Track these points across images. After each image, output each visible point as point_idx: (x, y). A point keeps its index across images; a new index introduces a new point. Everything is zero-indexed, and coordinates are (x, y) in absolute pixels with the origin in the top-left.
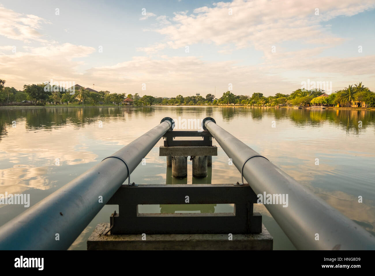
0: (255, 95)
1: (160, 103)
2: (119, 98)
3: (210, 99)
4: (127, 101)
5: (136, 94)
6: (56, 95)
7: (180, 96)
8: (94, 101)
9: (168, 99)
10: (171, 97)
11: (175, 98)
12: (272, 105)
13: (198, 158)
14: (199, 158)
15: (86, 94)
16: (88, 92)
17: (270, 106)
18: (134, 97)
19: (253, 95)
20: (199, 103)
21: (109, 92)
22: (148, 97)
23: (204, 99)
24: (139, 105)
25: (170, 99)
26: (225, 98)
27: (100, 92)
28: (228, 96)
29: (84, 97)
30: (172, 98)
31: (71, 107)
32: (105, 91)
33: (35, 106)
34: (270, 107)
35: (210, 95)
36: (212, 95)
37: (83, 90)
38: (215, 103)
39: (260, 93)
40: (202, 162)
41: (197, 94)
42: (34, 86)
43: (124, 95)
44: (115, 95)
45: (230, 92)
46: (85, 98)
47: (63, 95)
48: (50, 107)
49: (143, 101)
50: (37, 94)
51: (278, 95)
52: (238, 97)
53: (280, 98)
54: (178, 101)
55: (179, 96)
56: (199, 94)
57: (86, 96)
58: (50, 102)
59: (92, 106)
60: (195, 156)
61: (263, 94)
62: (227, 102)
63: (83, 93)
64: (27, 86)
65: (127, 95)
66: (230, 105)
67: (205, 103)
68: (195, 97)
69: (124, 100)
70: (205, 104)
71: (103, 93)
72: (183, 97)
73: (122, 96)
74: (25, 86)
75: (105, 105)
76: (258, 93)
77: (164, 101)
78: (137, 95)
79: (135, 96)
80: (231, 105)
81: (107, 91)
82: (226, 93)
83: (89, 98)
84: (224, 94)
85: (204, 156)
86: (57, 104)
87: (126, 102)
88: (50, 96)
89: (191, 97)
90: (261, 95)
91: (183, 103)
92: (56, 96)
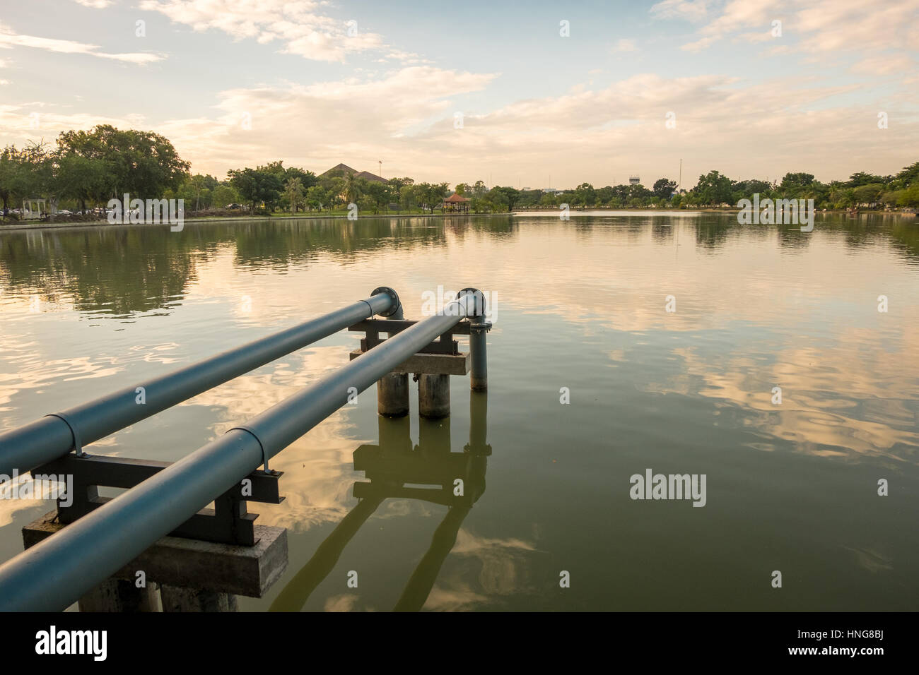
0: (790, 179)
1: (536, 203)
2: (433, 195)
3: (664, 192)
4: (454, 200)
5: (478, 182)
6: (295, 190)
7: (585, 185)
8: (376, 202)
9: (557, 192)
10: (563, 189)
11: (572, 192)
12: (837, 206)
13: (426, 378)
14: (428, 378)
15: (360, 187)
16: (364, 182)
17: (832, 208)
18: (473, 191)
19: (784, 178)
20: (633, 204)
21: (413, 181)
22: (504, 190)
23: (647, 193)
24: (482, 211)
25: (562, 193)
26: (703, 189)
27: (392, 180)
28: (713, 185)
29: (353, 195)
30: (566, 192)
31: (328, 218)
32: (402, 178)
33: (251, 216)
34: (831, 213)
35: (665, 181)
36: (669, 181)
37: (352, 178)
38: (678, 204)
39: (804, 174)
40: (434, 388)
41: (631, 180)
42: (249, 172)
43: (444, 187)
44: (424, 187)
45: (717, 172)
46: (357, 196)
47: (309, 189)
48: (283, 219)
49: (490, 202)
50: (255, 191)
51: (860, 179)
52: (742, 186)
53: (862, 187)
54: (580, 199)
55: (583, 187)
56: (638, 180)
57: (359, 190)
58: (282, 207)
59: (373, 216)
60: (420, 374)
61: (813, 177)
62: (708, 201)
63: (351, 184)
64: (234, 172)
65: (452, 188)
66: (718, 206)
67: (650, 203)
68: (626, 187)
69: (446, 199)
70: (650, 206)
71: (398, 183)
72: (594, 188)
73: (441, 191)
74: (231, 172)
75: (401, 212)
76: (800, 174)
77: (545, 199)
78: (481, 185)
79: (475, 187)
80: (720, 208)
81: (407, 179)
82: (706, 175)
83: (365, 196)
84: (702, 178)
85: (437, 375)
86: (297, 211)
87: (450, 204)
88: (283, 194)
89: (615, 188)
90: (807, 179)
91: (594, 203)
92: (295, 194)
